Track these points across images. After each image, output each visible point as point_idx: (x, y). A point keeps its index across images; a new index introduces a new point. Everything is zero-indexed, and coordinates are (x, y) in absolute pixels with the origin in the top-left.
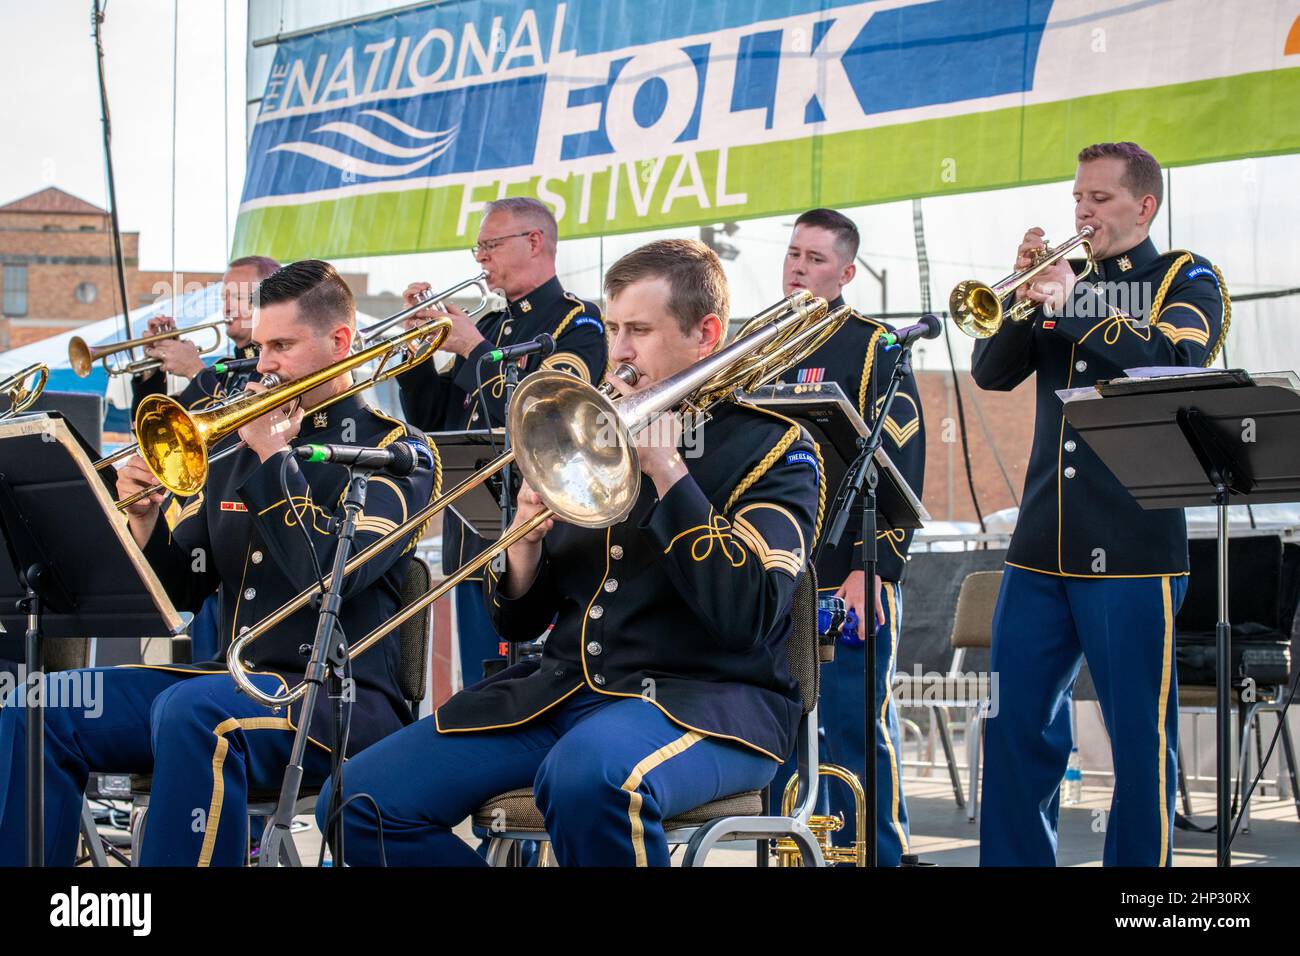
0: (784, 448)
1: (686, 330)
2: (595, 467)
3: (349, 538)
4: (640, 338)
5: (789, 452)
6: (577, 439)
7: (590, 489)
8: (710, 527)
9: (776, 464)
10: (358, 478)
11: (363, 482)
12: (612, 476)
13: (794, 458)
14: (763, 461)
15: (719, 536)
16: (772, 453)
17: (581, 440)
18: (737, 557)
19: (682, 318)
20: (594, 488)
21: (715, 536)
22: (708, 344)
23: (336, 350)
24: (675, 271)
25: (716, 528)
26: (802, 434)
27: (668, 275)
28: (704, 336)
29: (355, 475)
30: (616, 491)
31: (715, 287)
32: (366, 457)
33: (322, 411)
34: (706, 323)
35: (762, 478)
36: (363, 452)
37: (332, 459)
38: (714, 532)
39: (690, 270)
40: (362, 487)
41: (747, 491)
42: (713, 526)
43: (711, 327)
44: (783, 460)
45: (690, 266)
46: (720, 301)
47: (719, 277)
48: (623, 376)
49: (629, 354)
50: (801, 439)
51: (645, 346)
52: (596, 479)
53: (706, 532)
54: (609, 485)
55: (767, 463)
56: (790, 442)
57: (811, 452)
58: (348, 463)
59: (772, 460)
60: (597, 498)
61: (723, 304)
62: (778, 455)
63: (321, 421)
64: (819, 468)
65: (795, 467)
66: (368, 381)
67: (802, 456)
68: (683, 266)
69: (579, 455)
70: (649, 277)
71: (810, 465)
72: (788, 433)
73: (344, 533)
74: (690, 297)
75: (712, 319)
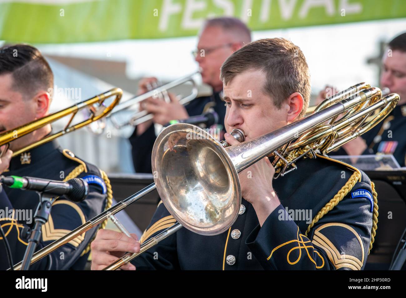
0: (351, 187)
1: (278, 105)
2: (211, 193)
3: (35, 241)
4: (246, 111)
5: (354, 189)
6: (199, 174)
7: (206, 209)
8: (298, 241)
9: (345, 198)
10: (45, 201)
11: (49, 204)
12: (222, 200)
13: (356, 194)
14: (336, 196)
15: (306, 247)
16: (342, 190)
17: (202, 175)
18: (319, 262)
19: (274, 95)
20: (209, 208)
21: (302, 247)
22: (294, 114)
23: (38, 110)
24: (269, 64)
25: (302, 242)
26: (362, 177)
27: (264, 67)
28: (291, 108)
29: (44, 199)
30: (224, 210)
31: (298, 73)
32: (52, 187)
33: (27, 152)
34: (292, 99)
35: (335, 208)
36: (51, 183)
37: (28, 187)
38: (302, 245)
39: (280, 63)
40: (48, 207)
41: (325, 216)
42: (300, 240)
43: (296, 101)
44: (349, 195)
45: (279, 59)
46: (302, 82)
47: (302, 65)
48: (235, 137)
49: (239, 121)
50: (362, 181)
51: (249, 115)
52: (210, 201)
53: (296, 244)
54: (219, 206)
55: (340, 197)
56: (355, 182)
57: (368, 190)
58: (39, 191)
59: (343, 195)
60: (211, 215)
61: (305, 84)
62: (347, 191)
63: (26, 159)
64: (374, 200)
65: (357, 200)
66: (60, 132)
67: (362, 193)
68: (276, 60)
69: (199, 184)
70: (251, 69)
71: (368, 198)
72: (352, 176)
73: (32, 238)
74: (281, 81)
75: (297, 96)
